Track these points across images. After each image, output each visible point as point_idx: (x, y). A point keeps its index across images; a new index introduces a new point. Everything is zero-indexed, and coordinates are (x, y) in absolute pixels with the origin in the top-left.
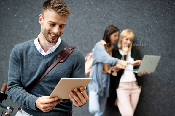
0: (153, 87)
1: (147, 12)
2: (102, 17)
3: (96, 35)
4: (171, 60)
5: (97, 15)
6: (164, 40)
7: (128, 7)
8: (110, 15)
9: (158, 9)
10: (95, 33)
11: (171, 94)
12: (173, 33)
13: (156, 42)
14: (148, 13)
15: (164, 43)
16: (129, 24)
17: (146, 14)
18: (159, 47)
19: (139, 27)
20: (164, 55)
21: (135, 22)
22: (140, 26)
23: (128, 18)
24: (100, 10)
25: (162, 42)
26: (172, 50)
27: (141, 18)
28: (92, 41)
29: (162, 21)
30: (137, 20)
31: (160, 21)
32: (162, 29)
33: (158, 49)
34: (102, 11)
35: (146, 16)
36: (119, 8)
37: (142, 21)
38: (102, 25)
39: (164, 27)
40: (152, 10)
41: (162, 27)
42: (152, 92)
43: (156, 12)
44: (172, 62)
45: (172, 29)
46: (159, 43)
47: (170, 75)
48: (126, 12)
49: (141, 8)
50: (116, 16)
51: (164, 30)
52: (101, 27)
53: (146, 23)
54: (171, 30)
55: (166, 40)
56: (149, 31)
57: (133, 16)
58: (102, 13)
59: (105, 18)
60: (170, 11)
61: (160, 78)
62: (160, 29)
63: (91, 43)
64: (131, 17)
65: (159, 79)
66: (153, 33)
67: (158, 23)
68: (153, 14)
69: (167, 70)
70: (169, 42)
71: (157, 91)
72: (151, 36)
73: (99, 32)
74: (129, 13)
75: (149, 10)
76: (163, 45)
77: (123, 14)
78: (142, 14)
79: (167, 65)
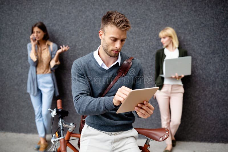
0: (198, 87)
1: (185, 8)
2: (137, 18)
3: (133, 38)
4: (215, 57)
5: (132, 17)
6: (206, 36)
7: (165, 5)
8: (146, 15)
9: (197, 3)
10: (131, 36)
11: (217, 93)
12: (215, 28)
13: (197, 40)
14: (186, 10)
15: (206, 39)
16: (167, 22)
17: (184, 11)
18: (201, 45)
19: (178, 25)
20: (207, 52)
21: (173, 20)
22: (178, 23)
23: (165, 17)
24: (135, 11)
25: (204, 38)
26: (215, 46)
27: (179, 15)
28: (129, 44)
29: (202, 16)
30: (176, 17)
31: (200, 16)
32: (203, 25)
33: (200, 46)
34: (137, 11)
35: (184, 13)
36: (156, 6)
37: (180, 18)
38: (138, 27)
39: (204, 22)
40: (190, 5)
41: (202, 23)
42: (197, 92)
43: (195, 8)
44: (215, 59)
45: (214, 24)
46: (200, 40)
47: (215, 73)
48: (163, 10)
49: (179, 4)
50: (152, 15)
51: (205, 26)
52: (138, 29)
53: (185, 20)
54: (212, 25)
55: (208, 36)
56: (189, 28)
57: (171, 14)
58: (137, 13)
59: (141, 18)
60: (210, 5)
61: (204, 77)
62: (201, 25)
63: (128, 47)
64: (168, 15)
65: (203, 79)
66: (193, 30)
67: (198, 18)
68: (192, 10)
69: (212, 68)
70: (211, 38)
71: (202, 91)
72: (192, 34)
73: (136, 34)
74: (166, 11)
75: (188, 5)
76: (205, 41)
77: (160, 12)
78: (180, 11)
79: (211, 62)
